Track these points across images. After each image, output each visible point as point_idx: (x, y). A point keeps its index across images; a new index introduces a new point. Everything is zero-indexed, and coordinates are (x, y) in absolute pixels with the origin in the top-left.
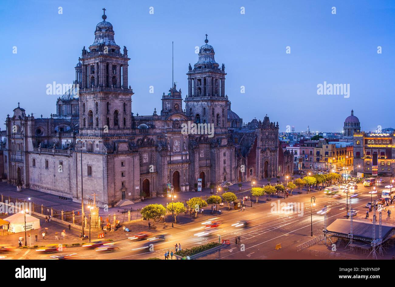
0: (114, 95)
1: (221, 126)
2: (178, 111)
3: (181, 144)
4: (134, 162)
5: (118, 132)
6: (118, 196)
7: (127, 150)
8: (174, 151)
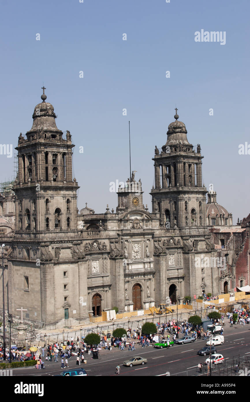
0: (54, 191)
1: (197, 224)
2: (138, 207)
3: (142, 249)
4: (79, 272)
5: (60, 234)
6: (60, 315)
7: (71, 258)
8: (133, 257)
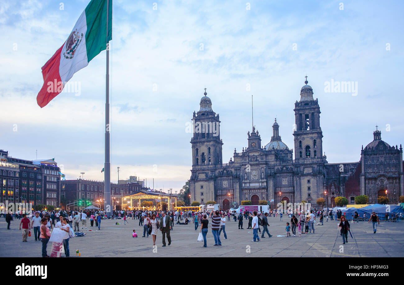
0: (201, 143)
1: (311, 156)
2: (255, 148)
4: (209, 186)
7: (205, 178)
8: (252, 179)
